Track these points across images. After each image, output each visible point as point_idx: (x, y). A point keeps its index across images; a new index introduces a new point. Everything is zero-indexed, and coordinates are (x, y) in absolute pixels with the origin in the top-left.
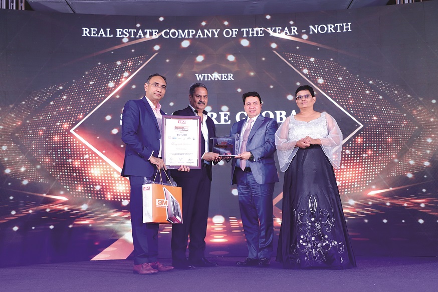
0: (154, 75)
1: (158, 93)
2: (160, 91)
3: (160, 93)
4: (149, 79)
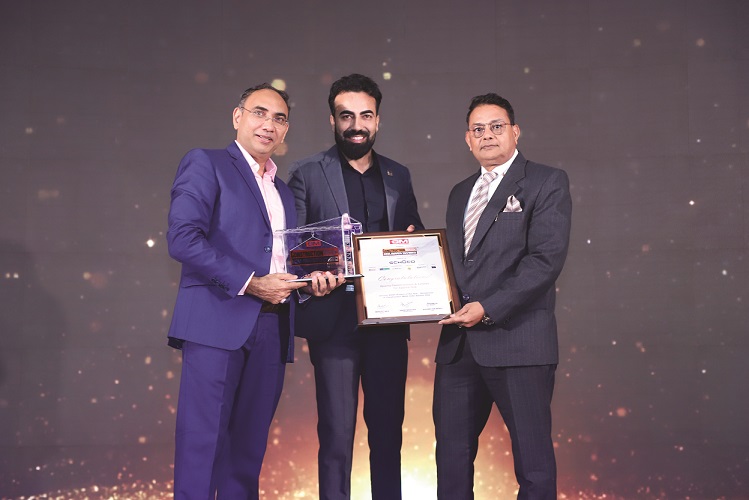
0: (257, 88)
1: (264, 134)
2: (269, 128)
3: (269, 134)
4: (245, 96)
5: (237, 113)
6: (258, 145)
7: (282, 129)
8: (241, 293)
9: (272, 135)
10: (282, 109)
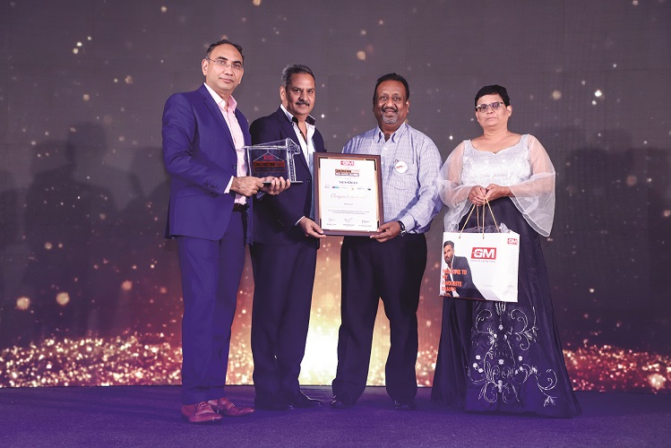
0: (219, 43)
1: (226, 77)
2: (230, 73)
3: (230, 77)
4: (209, 50)
5: (205, 63)
6: (223, 85)
7: (239, 74)
8: (227, 191)
9: (232, 78)
10: (239, 58)
